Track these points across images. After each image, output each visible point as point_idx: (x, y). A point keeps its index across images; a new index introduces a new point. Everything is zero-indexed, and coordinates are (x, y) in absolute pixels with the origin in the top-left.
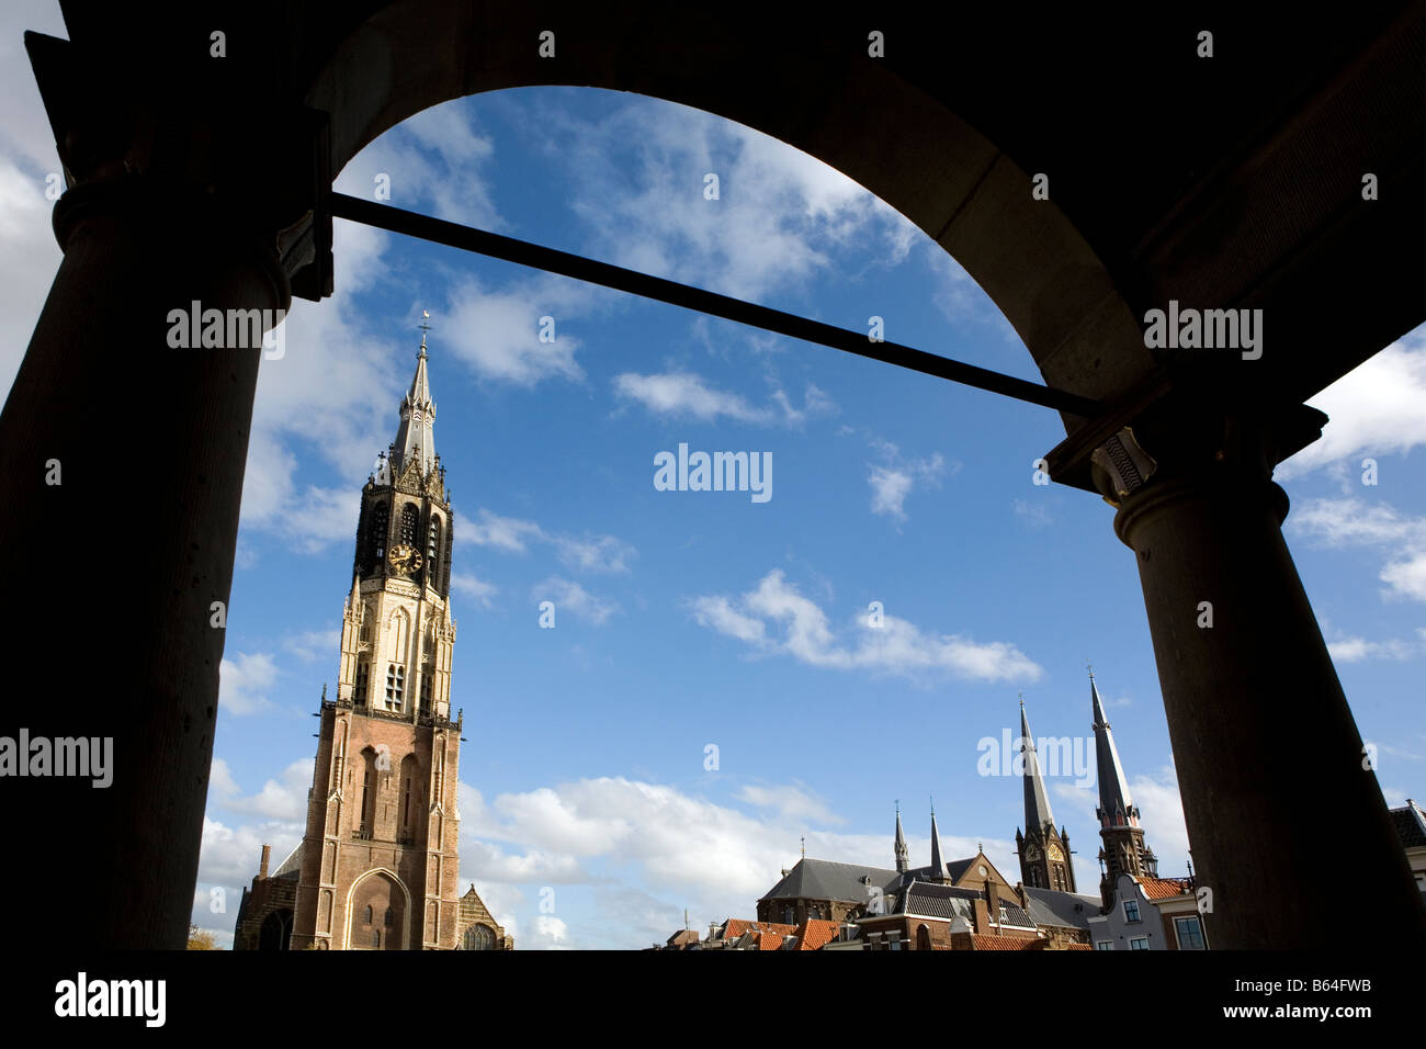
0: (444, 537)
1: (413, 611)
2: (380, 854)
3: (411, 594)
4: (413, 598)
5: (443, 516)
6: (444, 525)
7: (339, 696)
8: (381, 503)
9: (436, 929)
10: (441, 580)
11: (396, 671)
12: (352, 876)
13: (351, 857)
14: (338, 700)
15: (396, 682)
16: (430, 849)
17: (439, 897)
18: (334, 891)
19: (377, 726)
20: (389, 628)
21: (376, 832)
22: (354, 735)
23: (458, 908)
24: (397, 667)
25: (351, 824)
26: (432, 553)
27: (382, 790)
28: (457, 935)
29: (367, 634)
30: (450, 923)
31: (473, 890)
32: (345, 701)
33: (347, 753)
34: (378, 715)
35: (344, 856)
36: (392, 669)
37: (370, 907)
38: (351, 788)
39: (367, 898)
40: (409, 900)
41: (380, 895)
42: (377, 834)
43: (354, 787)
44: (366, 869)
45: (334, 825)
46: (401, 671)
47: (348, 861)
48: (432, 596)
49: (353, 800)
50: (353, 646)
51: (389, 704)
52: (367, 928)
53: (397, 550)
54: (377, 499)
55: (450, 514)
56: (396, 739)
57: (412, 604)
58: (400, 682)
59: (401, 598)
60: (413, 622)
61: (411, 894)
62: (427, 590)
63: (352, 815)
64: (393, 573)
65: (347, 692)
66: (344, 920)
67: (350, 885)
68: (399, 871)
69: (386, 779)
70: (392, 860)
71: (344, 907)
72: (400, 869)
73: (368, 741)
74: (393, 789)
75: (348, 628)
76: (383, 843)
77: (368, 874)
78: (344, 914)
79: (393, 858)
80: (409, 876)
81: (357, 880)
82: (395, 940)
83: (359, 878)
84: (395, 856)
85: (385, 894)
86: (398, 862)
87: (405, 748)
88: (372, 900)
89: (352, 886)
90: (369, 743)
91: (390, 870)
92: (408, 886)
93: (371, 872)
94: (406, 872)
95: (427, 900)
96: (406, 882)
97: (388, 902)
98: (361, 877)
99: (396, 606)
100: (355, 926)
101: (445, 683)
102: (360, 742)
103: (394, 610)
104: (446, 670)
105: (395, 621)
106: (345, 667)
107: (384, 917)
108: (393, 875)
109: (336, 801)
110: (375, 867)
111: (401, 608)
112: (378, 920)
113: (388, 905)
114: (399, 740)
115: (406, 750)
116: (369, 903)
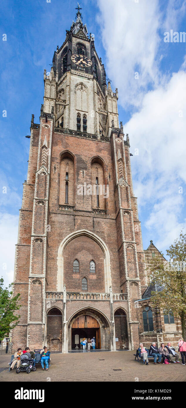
2: (81, 220)
3: (87, 77)
11: (82, 116)
12: (61, 236)
13: (60, 222)
16: (122, 208)
17: (135, 242)
19: (72, 140)
21: (77, 205)
22: (55, 144)
23: (144, 256)
24: (82, 114)
25: (58, 200)
27: (80, 178)
32: (47, 115)
34: (72, 133)
36: (79, 115)
37: (77, 260)
38: (56, 176)
39: (74, 254)
40: (107, 253)
41: (84, 251)
42: (79, 207)
43: (59, 176)
44: (71, 231)
46: (85, 116)
47: (58, 225)
49: (58, 184)
51: (79, 127)
52: (76, 276)
56: (85, 148)
57: (88, 82)
60: (90, 91)
61: (109, 248)
63: (57, 195)
66: (56, 270)
67: (59, 242)
68: (98, 232)
69: (82, 171)
70: (92, 224)
71: (57, 260)
72: (98, 230)
73: (66, 147)
74: (87, 177)
75: (48, 87)
76: (83, 213)
77: (73, 235)
78: (56, 265)
79: (92, 222)
80: (106, 235)
81: (65, 239)
82: (99, 284)
83: (67, 237)
84: (93, 221)
85: (89, 250)
86: (96, 225)
87: (93, 153)
88: (78, 255)
89: (61, 244)
90: (68, 149)
91: (91, 231)
92: (105, 242)
93: (76, 234)
94: (103, 232)
95: (125, 244)
96: (104, 240)
97: (91, 256)
98: (68, 236)
99: (78, 83)
100: (67, 275)
101: (115, 120)
102: (60, 149)
103: (78, 85)
104: (114, 113)
105: (78, 92)
106: (47, 107)
107: (89, 267)
108: (93, 235)
109: (43, 175)
110: (79, 229)
111: (82, 84)
112: (85, 269)
113: (92, 259)
114: (89, 148)
115: (94, 155)
116: (76, 257)
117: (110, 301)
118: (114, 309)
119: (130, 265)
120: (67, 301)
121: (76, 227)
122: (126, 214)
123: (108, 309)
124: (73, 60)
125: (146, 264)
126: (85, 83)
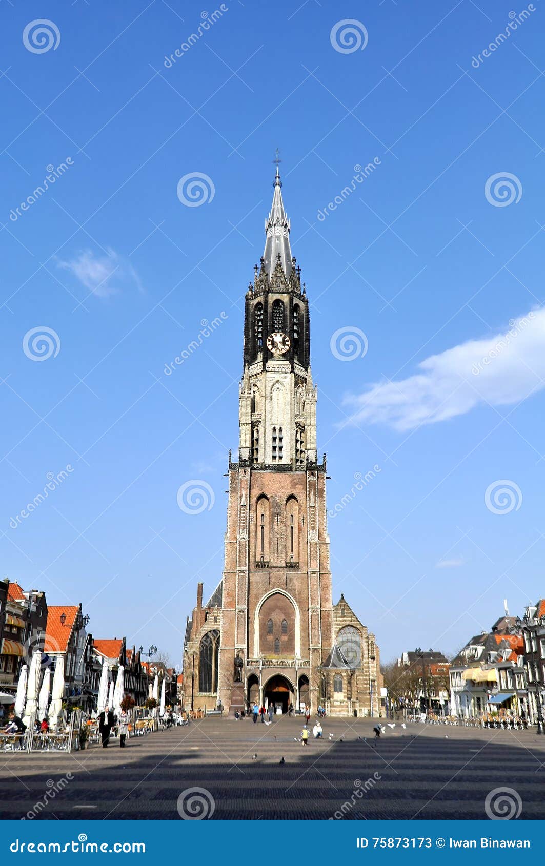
0: (304, 320)
1: (285, 382)
2: (277, 578)
3: (284, 370)
4: (286, 372)
5: (302, 304)
6: (303, 311)
7: (240, 458)
8: (259, 303)
9: (318, 633)
10: (304, 354)
11: (277, 431)
12: (257, 597)
13: (256, 582)
14: (240, 461)
15: (277, 440)
16: (310, 569)
17: (319, 607)
18: (246, 611)
19: (268, 476)
20: (271, 399)
21: (272, 560)
22: (252, 487)
23: (333, 614)
24: (278, 428)
25: (254, 556)
26: (295, 335)
27: (274, 527)
28: (334, 636)
29: (256, 407)
30: (328, 628)
31: (343, 598)
32: (245, 461)
33: (248, 501)
34: (267, 468)
36: (274, 430)
37: (270, 620)
38: (253, 528)
39: (269, 614)
40: (297, 612)
41: (277, 610)
42: (273, 563)
43: (255, 527)
44: (267, 590)
45: (243, 558)
46: (281, 430)
47: (254, 586)
48: (299, 370)
49: (255, 538)
50: (248, 417)
51: (274, 457)
52: (270, 638)
53: (272, 337)
54: (255, 302)
55: (306, 302)
56: (281, 485)
57: (285, 378)
58: (281, 439)
59: (278, 374)
60: (288, 391)
61: (299, 607)
62: (295, 364)
63: (254, 550)
64: (271, 355)
65: (246, 455)
66: (254, 634)
67: (256, 604)
68: (290, 590)
69: (276, 518)
70: (285, 581)
71: (254, 623)
72: (290, 588)
73: (262, 489)
74: (282, 524)
75: (243, 404)
76: (277, 569)
77: (268, 594)
78: (254, 629)
80: (297, 593)
81: (260, 601)
82: (290, 647)
83: (262, 599)
84: (286, 578)
86: (288, 583)
87: (288, 491)
88: (272, 615)
90: (263, 491)
91: (283, 589)
92: (296, 601)
93: (270, 593)
94: (294, 590)
95: (310, 610)
96: (295, 598)
97: (283, 615)
98: (264, 597)
99: (274, 382)
100: (262, 637)
101: (313, 435)
102: (256, 492)
103: (274, 385)
104: (312, 425)
105: (275, 394)
106: (243, 435)
107: (281, 628)
108: (285, 593)
109: (243, 539)
110: (273, 588)
111: (278, 381)
112: (277, 630)
113: (284, 618)
114: (283, 485)
115: (289, 493)
116: (270, 618)
117: (295, 668)
118: (299, 676)
119: (313, 631)
120: (262, 668)
121: (271, 586)
122: (314, 575)
123: (295, 676)
124: (269, 345)
125: (334, 623)
126: (281, 380)
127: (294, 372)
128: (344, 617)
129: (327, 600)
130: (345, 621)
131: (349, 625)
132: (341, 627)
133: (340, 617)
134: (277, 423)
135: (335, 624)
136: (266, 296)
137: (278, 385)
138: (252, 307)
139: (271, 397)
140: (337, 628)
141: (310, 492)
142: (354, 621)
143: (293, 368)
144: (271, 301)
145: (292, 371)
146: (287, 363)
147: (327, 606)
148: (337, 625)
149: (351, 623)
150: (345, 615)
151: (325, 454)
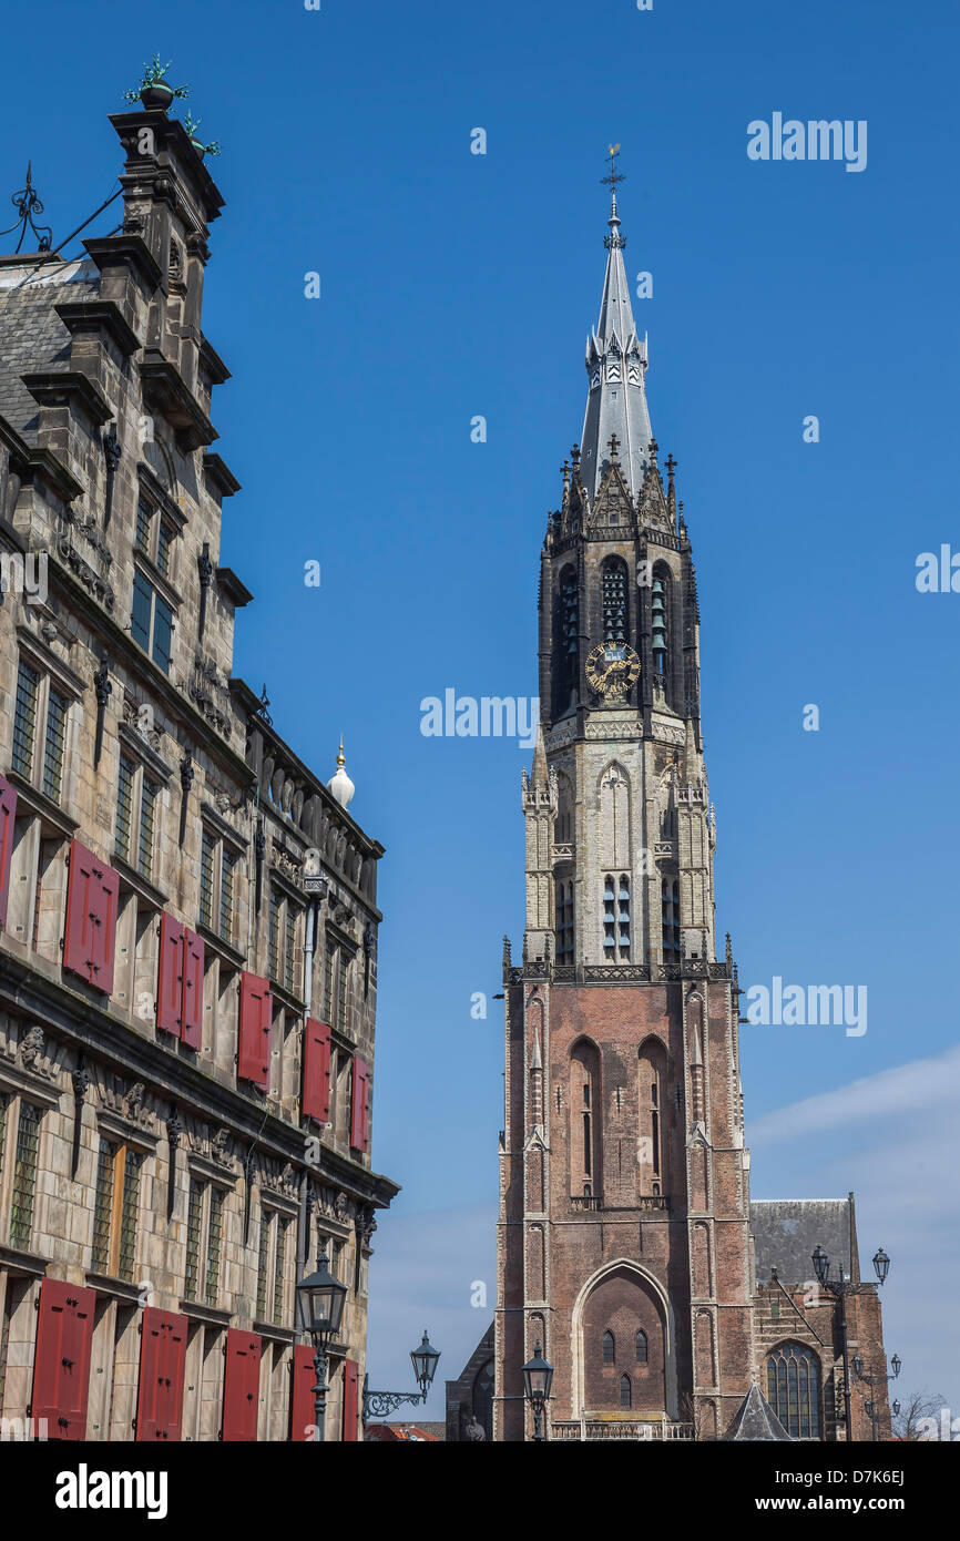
0: (680, 600)
1: (632, 764)
2: (618, 1235)
3: (627, 733)
4: (631, 740)
5: (674, 560)
6: (678, 578)
7: (525, 957)
8: (569, 567)
9: (713, 1361)
10: (681, 686)
11: (617, 885)
12: (576, 1280)
13: (573, 1246)
14: (525, 963)
15: (617, 907)
16: (692, 1213)
17: (714, 1300)
18: (547, 1313)
19: (592, 998)
20: (598, 807)
21: (607, 1194)
22: (557, 1022)
23: (751, 1314)
24: (616, 876)
25: (567, 1185)
26: (659, 642)
27: (611, 1115)
28: (754, 1366)
29: (565, 828)
30: (739, 1346)
31: (773, 1279)
32: (538, 962)
33: (547, 1059)
34: (594, 977)
35: (561, 1246)
36: (609, 883)
37: (609, 1332)
38: (562, 1120)
39: (605, 1317)
40: (669, 1311)
41: (624, 1310)
42: (611, 1199)
43: (567, 1117)
44: (597, 1263)
45: (538, 1191)
46: (625, 882)
47: (569, 1254)
48: (668, 726)
49: (567, 1142)
50: (543, 857)
51: (609, 950)
52: (609, 1372)
53: (598, 654)
54: (561, 563)
55: (685, 552)
56: (625, 1014)
57: (631, 753)
58: (625, 905)
59: (614, 745)
60: (636, 786)
61: (671, 1298)
62: (655, 718)
63: (566, 1172)
64: (597, 699)
66: (570, 1363)
67: (574, 1297)
68: (650, 1260)
69: (615, 1093)
70: (637, 1241)
71: (570, 1339)
72: (651, 1256)
73: (581, 1028)
74: (629, 1109)
75: (532, 825)
76: (619, 1214)
77: (601, 1274)
78: (570, 1351)
79: (638, 1237)
81: (584, 1287)
82: (654, 1389)
83: (588, 1282)
84: (641, 1234)
85: (632, 1306)
86: (645, 1245)
87: (641, 1029)
88: (612, 1319)
89: (578, 1299)
90: (583, 1032)
91: (636, 1260)
92: (665, 1287)
93: (607, 1269)
95: (693, 1309)
96: (662, 1279)
97: (638, 1321)
98: (591, 1279)
99: (605, 763)
100: (592, 1371)
101: (698, 890)
102: (569, 1034)
103: (603, 772)
104: (695, 866)
105: (606, 793)
106: (533, 900)
107: (634, 1350)
108: (640, 1270)
109: (536, 1149)
110: (613, 1259)
111: (614, 764)
112: (625, 1355)
113: (639, 1326)
114: (630, 1015)
115: (643, 1032)
116: (607, 1326)
121: (606, 1254)
122: (700, 1229)
124: (591, 674)
125: (753, 1336)
126: (621, 760)
127: (651, 738)
128: (778, 1321)
129: (737, 1283)
130: (782, 1330)
131: (790, 1340)
132: (771, 1344)
133: (768, 1322)
134: (610, 865)
135: (758, 1339)
136: (581, 552)
137: (613, 774)
138: (554, 576)
139: (598, 801)
140: (761, 1347)
141: (690, 1031)
142: (802, 1330)
143: (647, 727)
144: (593, 560)
145: (648, 737)
146: (633, 715)
147: (738, 1297)
148: (763, 1340)
149: (793, 1336)
150: (781, 1316)
151: (728, 936)
